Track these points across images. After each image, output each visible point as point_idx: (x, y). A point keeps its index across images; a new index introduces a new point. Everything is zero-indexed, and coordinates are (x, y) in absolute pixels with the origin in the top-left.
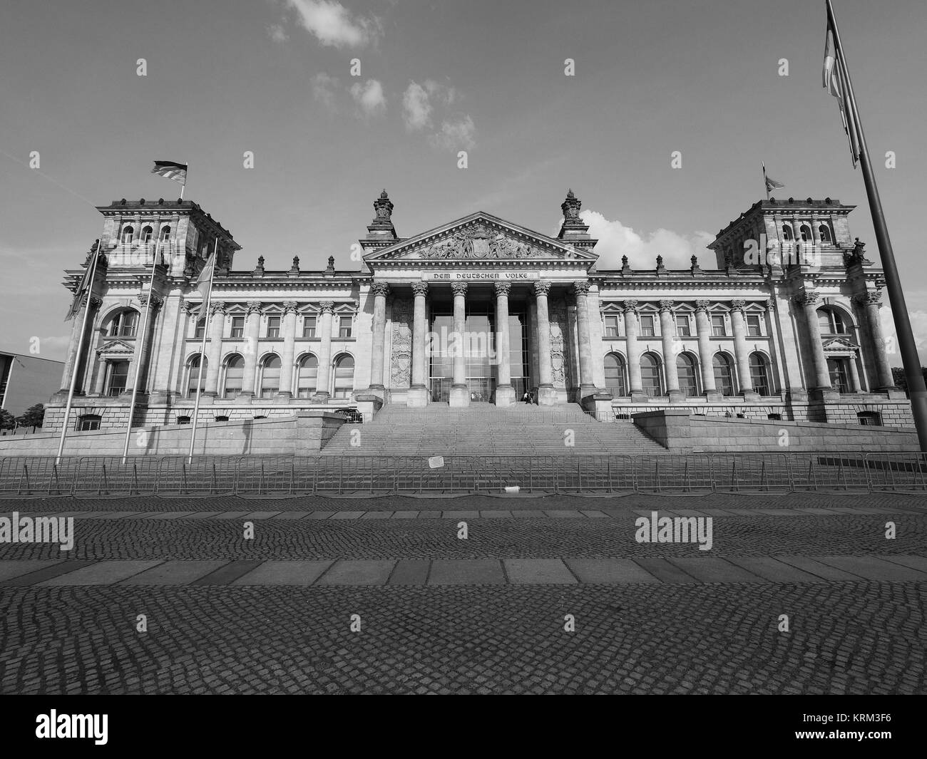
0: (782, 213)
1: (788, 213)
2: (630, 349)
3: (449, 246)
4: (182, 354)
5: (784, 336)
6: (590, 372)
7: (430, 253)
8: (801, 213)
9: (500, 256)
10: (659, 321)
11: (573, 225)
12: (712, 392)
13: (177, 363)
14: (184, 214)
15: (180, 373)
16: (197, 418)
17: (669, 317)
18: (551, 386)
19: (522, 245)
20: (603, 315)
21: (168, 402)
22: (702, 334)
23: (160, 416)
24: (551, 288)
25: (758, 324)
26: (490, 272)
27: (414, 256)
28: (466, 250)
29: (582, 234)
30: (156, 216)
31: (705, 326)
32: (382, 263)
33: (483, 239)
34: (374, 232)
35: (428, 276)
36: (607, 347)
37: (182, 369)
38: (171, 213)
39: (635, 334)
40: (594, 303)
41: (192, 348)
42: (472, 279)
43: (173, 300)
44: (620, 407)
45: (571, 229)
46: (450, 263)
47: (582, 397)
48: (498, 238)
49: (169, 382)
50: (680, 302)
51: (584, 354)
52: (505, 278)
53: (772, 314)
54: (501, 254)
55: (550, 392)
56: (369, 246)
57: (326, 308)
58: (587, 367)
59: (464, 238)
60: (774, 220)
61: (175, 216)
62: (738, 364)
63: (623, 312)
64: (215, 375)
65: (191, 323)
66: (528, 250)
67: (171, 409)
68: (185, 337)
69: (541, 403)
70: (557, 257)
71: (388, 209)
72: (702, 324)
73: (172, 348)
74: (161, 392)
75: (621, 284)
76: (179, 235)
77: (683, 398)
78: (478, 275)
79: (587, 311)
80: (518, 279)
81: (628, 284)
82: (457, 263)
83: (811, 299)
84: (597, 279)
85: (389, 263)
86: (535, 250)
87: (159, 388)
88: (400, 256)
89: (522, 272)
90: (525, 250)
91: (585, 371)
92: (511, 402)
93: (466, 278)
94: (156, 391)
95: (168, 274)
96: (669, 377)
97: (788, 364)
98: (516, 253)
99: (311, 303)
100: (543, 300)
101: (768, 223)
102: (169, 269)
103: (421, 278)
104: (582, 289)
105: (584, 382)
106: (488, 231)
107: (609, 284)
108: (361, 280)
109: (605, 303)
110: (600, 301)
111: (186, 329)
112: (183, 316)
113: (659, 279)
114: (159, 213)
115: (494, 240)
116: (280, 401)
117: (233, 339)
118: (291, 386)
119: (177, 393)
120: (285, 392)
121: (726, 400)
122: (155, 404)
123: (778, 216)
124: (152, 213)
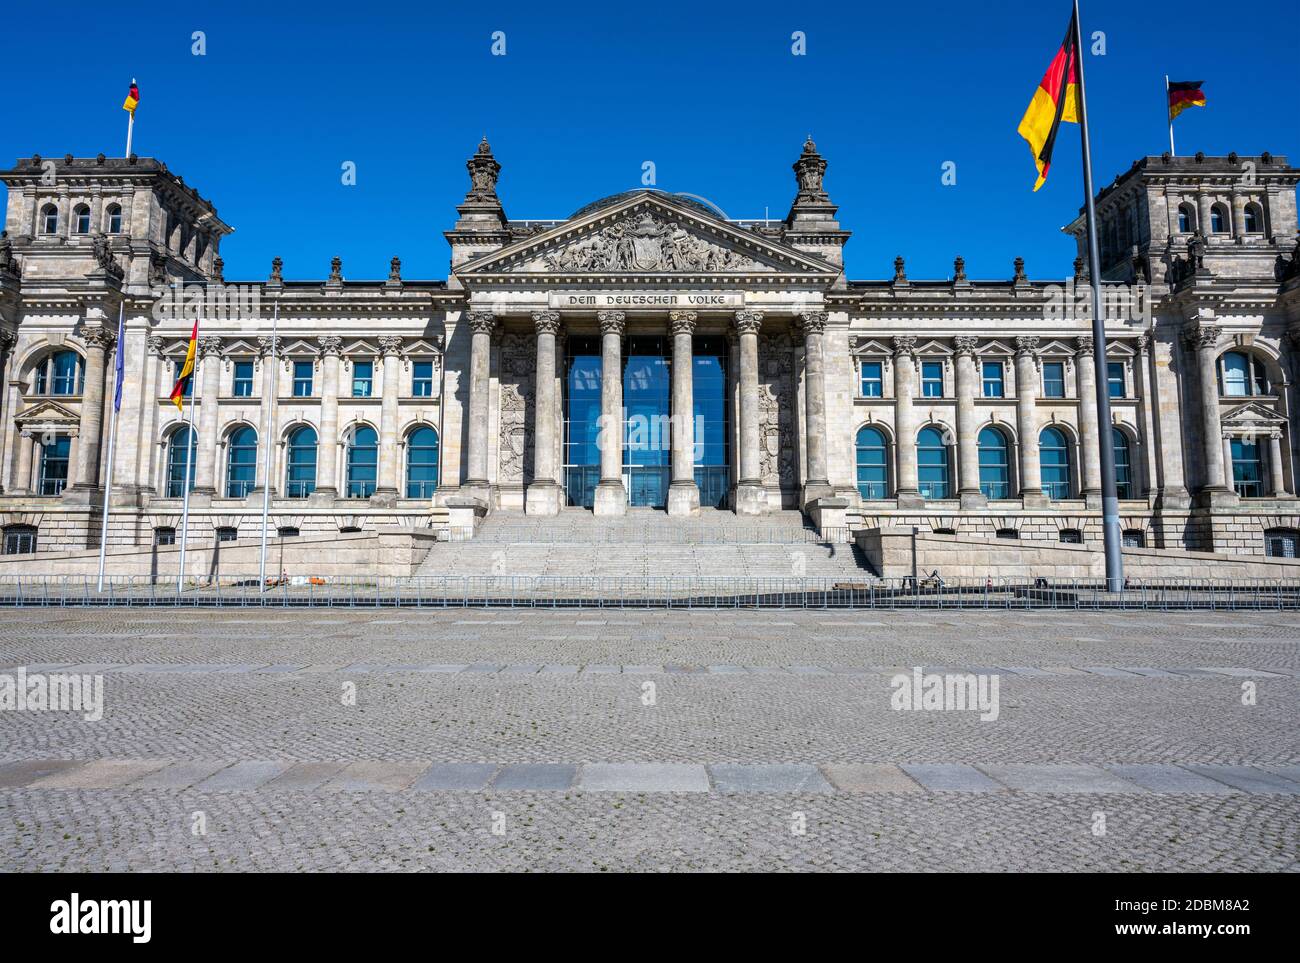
0: (1180, 181)
1: (1189, 182)
2: (902, 419)
3: (594, 248)
4: (155, 425)
5: (1162, 399)
6: (822, 460)
7: (563, 262)
8: (1213, 181)
9: (680, 267)
10: (952, 371)
11: (811, 204)
12: (1033, 491)
13: (147, 440)
14: (144, 183)
15: (152, 456)
16: (187, 530)
17: (969, 366)
18: (758, 483)
19: (716, 248)
20: (858, 360)
21: (139, 504)
22: (1024, 393)
23: (127, 526)
24: (762, 321)
25: (1122, 377)
26: (662, 294)
27: (537, 266)
28: (623, 257)
29: (825, 220)
30: (96, 188)
31: (1028, 381)
32: (484, 280)
33: (651, 237)
34: (469, 216)
35: (559, 299)
36: (860, 416)
37: (155, 450)
38: (120, 182)
39: (910, 393)
40: (840, 343)
41: (169, 415)
42: (632, 305)
43: (134, 336)
44: (878, 516)
45: (807, 212)
46: (596, 280)
47: (806, 501)
48: (676, 234)
49: (138, 471)
50: (989, 340)
51: (814, 432)
52: (687, 303)
53: (1145, 361)
54: (682, 263)
55: (756, 495)
56: (459, 242)
57: (389, 347)
58: (819, 454)
59: (619, 235)
60: (1165, 194)
61: (128, 187)
62: (1082, 446)
63: (892, 357)
64: (211, 460)
65: (164, 372)
66: (727, 256)
67: (143, 515)
68: (157, 397)
69: (741, 511)
70: (773, 270)
71: (492, 174)
72: (1025, 378)
73: (138, 416)
74: (126, 487)
75: (890, 308)
76: (136, 220)
77: (983, 502)
78: (642, 299)
79: (821, 360)
80: (710, 306)
81: (901, 308)
82: (607, 280)
83: (1208, 338)
84: (846, 301)
85: (496, 280)
86: (736, 257)
87: (122, 481)
88: (512, 267)
89: (717, 294)
90: (722, 256)
91: (815, 459)
92: (692, 509)
93: (623, 303)
94: (116, 485)
95: (123, 290)
96: (964, 466)
97: (1164, 447)
98: (706, 262)
99: (364, 339)
100: (750, 340)
101: (1153, 198)
102: (124, 281)
103: (547, 304)
104: (814, 324)
105: (812, 478)
106: (660, 223)
107: (868, 308)
108: (448, 301)
109: (862, 341)
110: (850, 338)
111: (158, 383)
112: (153, 360)
113: (955, 300)
114: (100, 181)
115: (670, 239)
116: (320, 502)
117: (238, 398)
118: (334, 478)
119: (151, 489)
120: (326, 488)
121: (1054, 506)
122: (117, 506)
123: (1172, 187)
124: (88, 182)
